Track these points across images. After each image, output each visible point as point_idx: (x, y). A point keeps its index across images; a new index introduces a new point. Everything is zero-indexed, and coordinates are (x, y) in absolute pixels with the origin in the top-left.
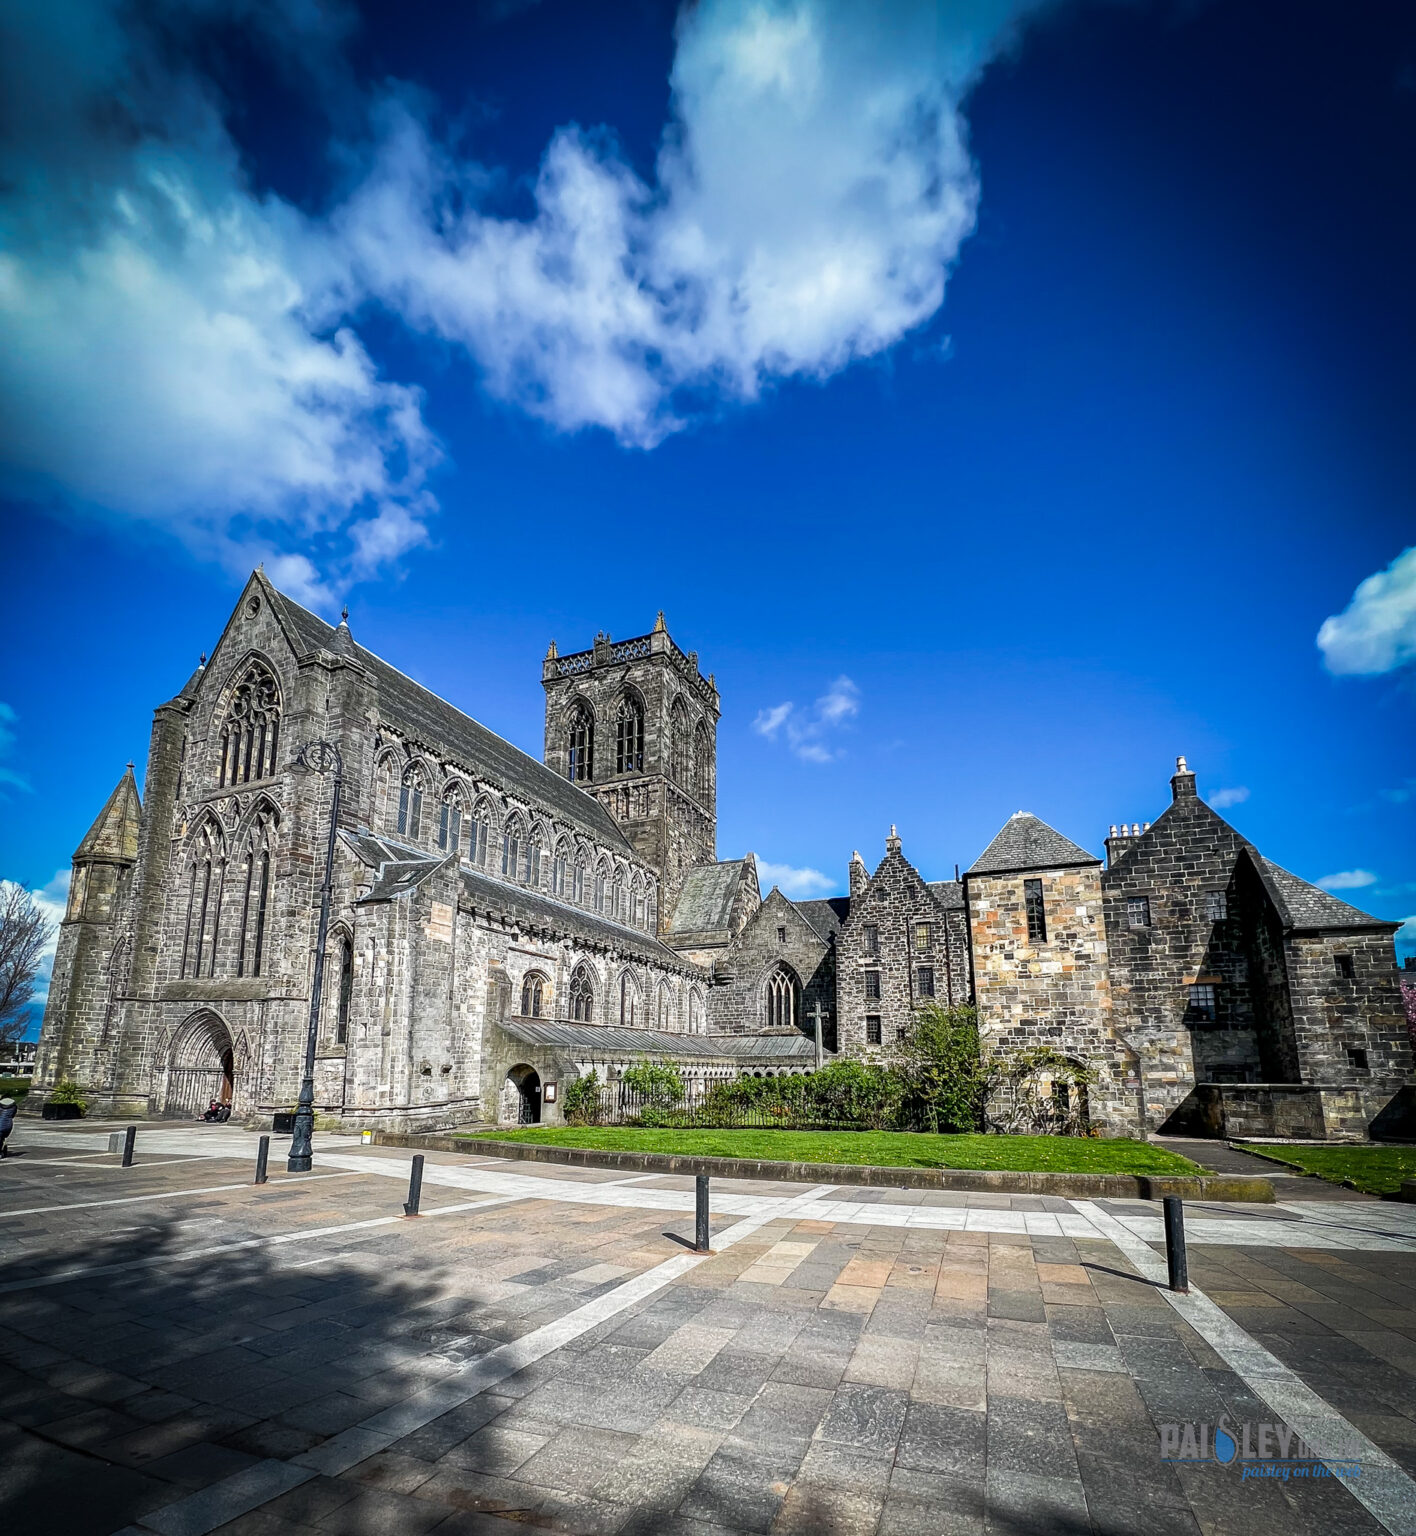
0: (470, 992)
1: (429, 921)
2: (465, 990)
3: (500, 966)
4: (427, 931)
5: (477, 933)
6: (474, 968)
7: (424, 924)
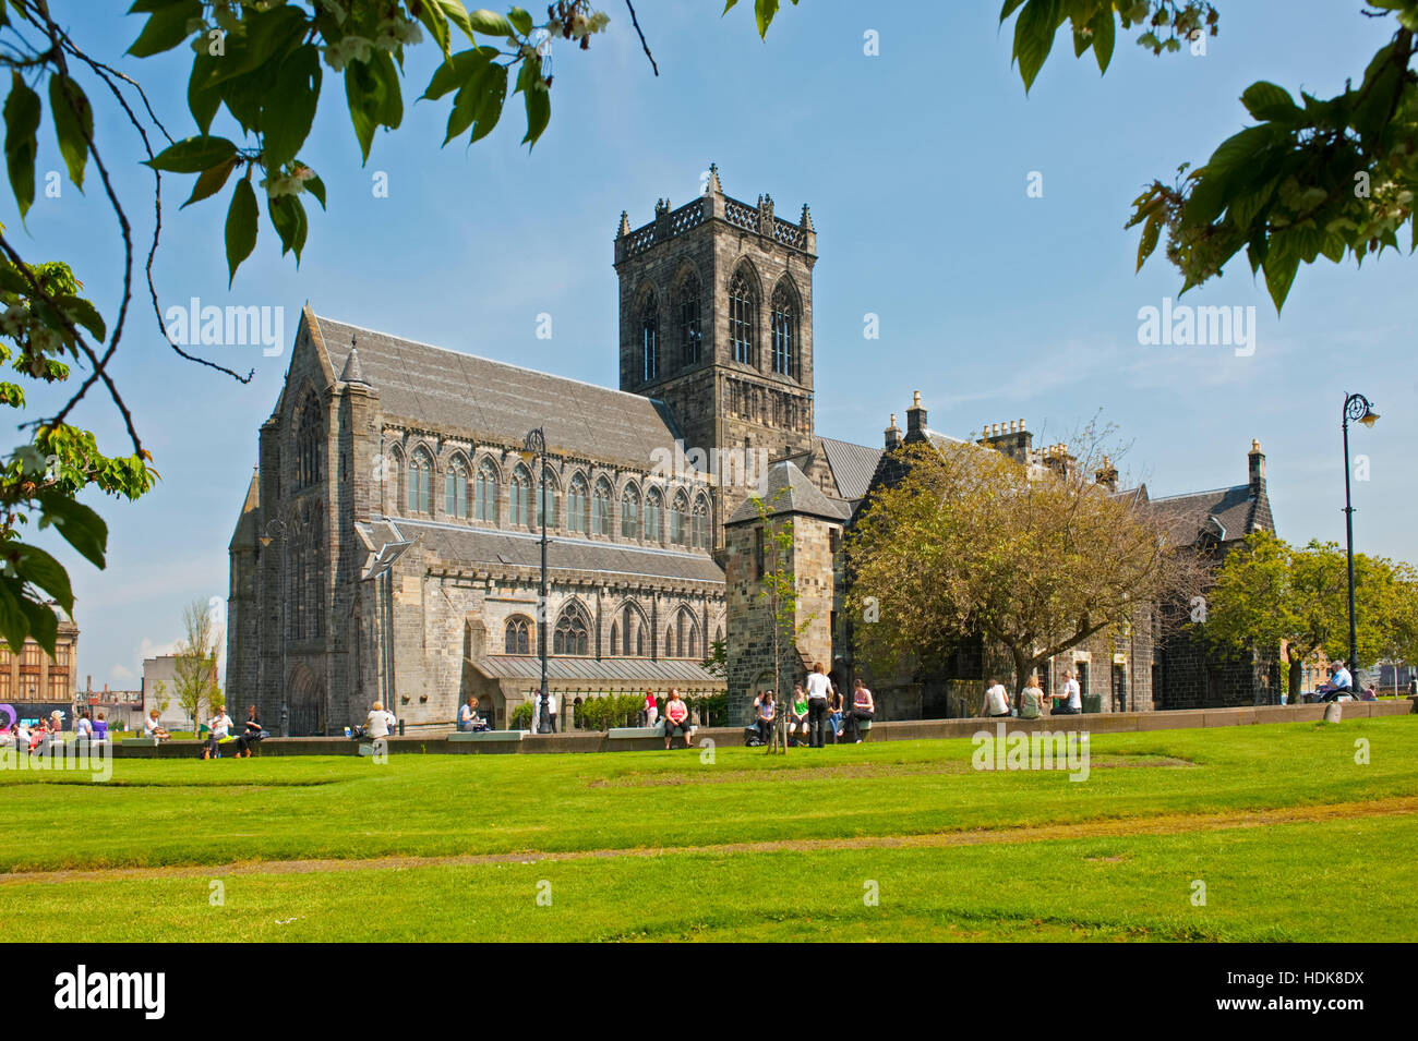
0: (449, 639)
1: (401, 591)
2: (445, 638)
3: (477, 616)
4: (401, 599)
5: (453, 592)
6: (451, 620)
7: (396, 593)
